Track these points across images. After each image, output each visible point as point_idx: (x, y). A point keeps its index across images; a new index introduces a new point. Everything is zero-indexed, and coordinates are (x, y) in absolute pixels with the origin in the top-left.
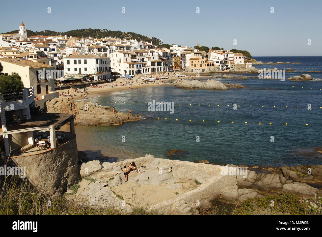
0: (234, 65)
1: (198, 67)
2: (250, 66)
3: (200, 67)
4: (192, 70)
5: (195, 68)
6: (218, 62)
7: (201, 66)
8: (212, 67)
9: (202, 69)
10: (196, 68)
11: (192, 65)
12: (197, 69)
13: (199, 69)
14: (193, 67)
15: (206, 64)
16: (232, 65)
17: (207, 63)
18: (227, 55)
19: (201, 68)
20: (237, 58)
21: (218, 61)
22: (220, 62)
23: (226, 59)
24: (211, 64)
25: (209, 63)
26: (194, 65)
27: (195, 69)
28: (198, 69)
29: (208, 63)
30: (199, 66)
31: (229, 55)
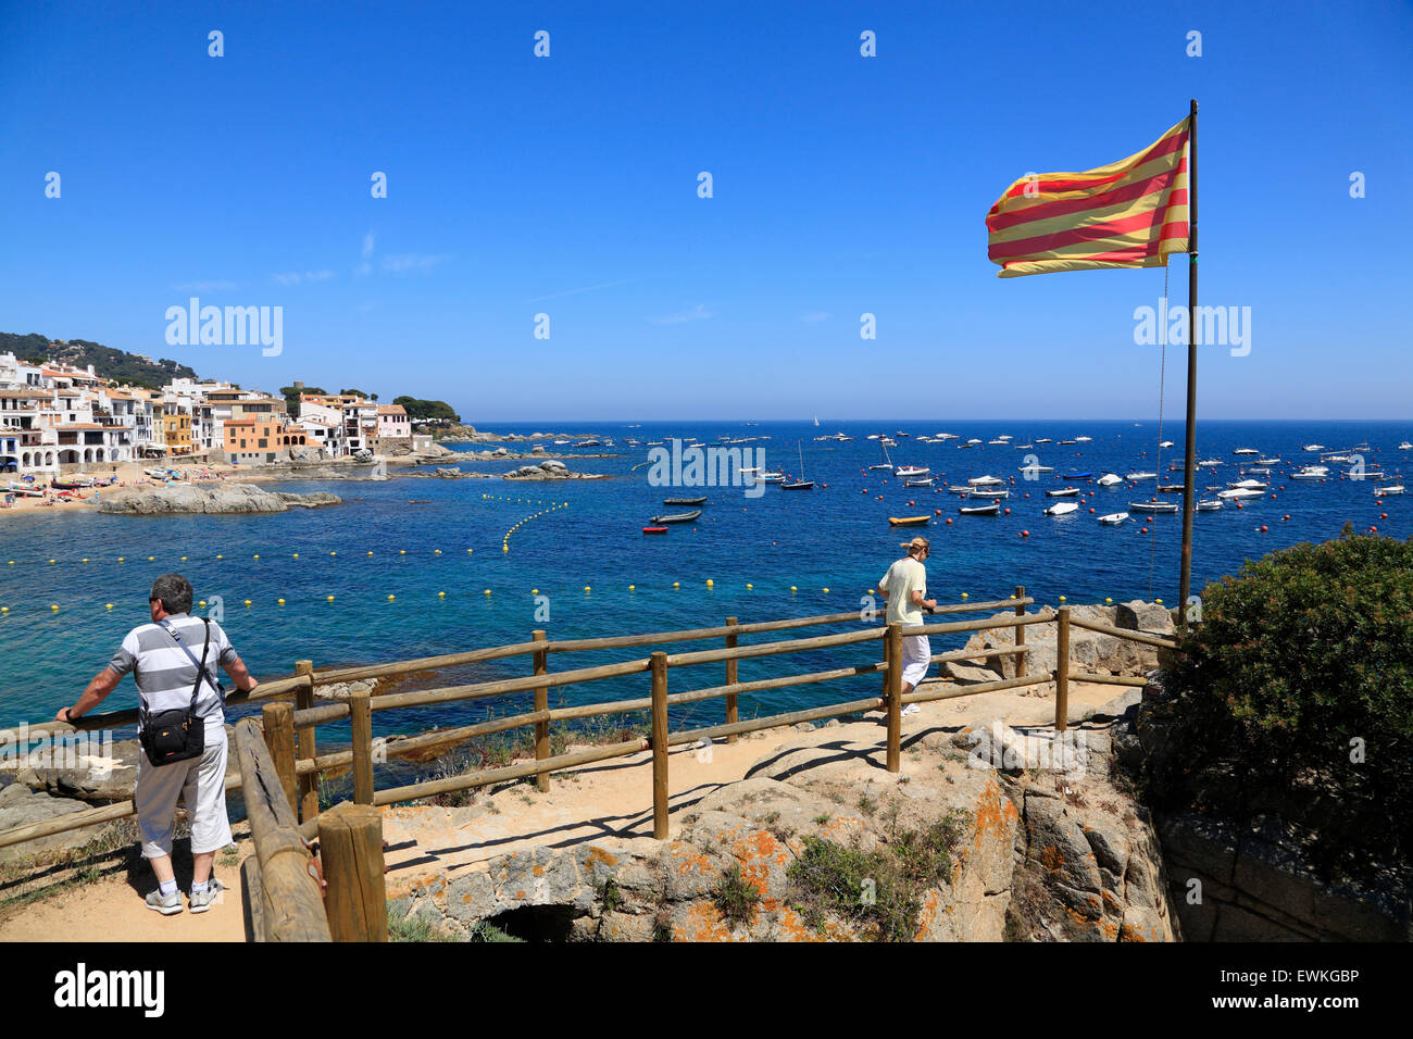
0: (377, 442)
1: (252, 447)
2: (427, 444)
3: (260, 446)
4: (234, 457)
5: (244, 451)
6: (319, 433)
7: (263, 443)
8: (299, 446)
9: (268, 454)
10: (246, 451)
11: (233, 441)
12: (250, 455)
13: (257, 455)
14: (236, 449)
15: (279, 439)
16: (371, 442)
17: (282, 436)
18: (356, 412)
19: (263, 452)
20: (386, 420)
21: (320, 428)
22: (326, 433)
23: (353, 422)
24: (294, 438)
25: (291, 436)
26: (238, 442)
27: (244, 455)
28: (254, 455)
29: (286, 435)
30: (256, 443)
31: (360, 412)
